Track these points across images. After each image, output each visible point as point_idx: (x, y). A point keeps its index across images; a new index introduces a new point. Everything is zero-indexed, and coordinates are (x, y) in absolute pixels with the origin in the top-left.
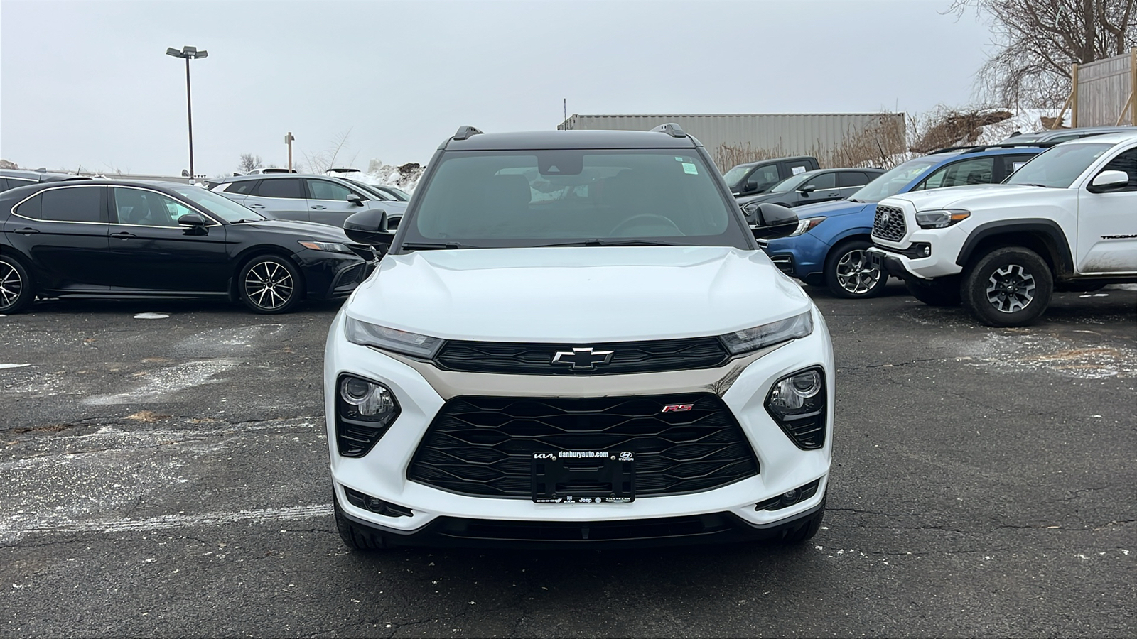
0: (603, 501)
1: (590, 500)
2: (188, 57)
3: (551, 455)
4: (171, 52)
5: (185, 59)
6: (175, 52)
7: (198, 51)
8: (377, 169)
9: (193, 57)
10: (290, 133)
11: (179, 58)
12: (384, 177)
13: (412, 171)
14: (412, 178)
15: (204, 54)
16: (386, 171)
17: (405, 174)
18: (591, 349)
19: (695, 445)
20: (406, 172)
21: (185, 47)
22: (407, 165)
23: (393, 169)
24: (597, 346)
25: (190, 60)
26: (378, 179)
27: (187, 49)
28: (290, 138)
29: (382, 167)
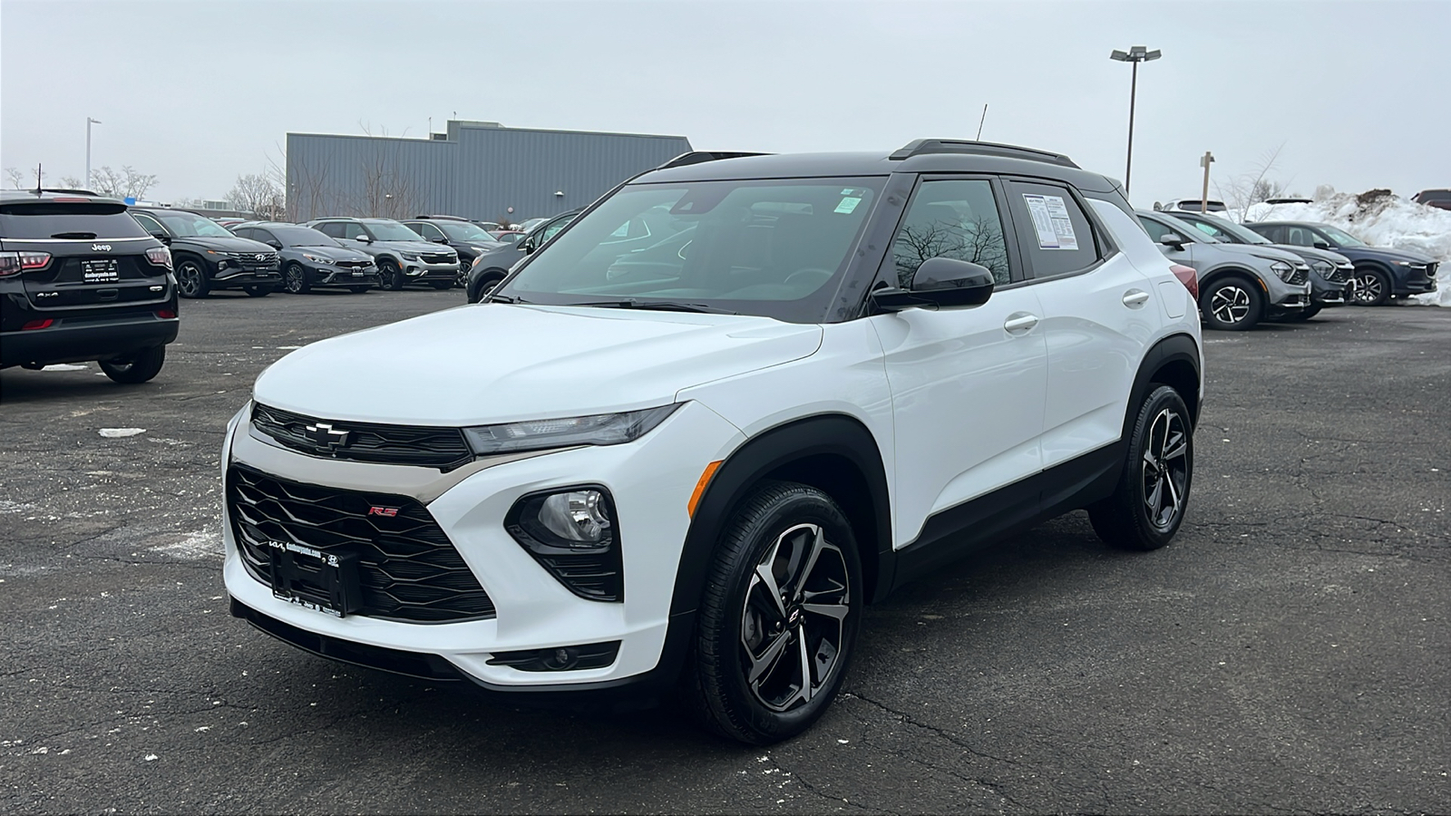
0: (321, 610)
1: (311, 606)
2: (1135, 60)
3: (281, 545)
4: (1117, 55)
5: (1132, 63)
6: (1120, 55)
7: (1148, 51)
8: (1325, 199)
9: (1143, 60)
10: (1208, 153)
11: (1125, 62)
12: (1332, 210)
13: (1377, 200)
14: (1374, 211)
15: (1157, 54)
16: (1338, 200)
17: (1365, 205)
18: (329, 427)
19: (405, 564)
20: (1367, 202)
21: (1133, 48)
22: (1370, 192)
23: (1348, 198)
24: (337, 424)
25: (1138, 63)
26: (1322, 213)
27: (1135, 50)
28: (1209, 159)
29: (1333, 195)
